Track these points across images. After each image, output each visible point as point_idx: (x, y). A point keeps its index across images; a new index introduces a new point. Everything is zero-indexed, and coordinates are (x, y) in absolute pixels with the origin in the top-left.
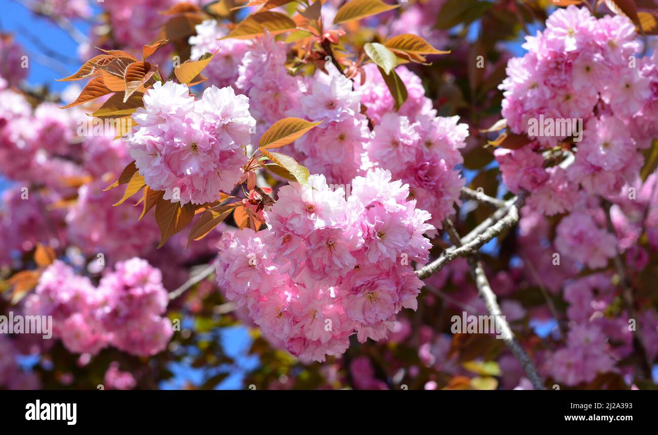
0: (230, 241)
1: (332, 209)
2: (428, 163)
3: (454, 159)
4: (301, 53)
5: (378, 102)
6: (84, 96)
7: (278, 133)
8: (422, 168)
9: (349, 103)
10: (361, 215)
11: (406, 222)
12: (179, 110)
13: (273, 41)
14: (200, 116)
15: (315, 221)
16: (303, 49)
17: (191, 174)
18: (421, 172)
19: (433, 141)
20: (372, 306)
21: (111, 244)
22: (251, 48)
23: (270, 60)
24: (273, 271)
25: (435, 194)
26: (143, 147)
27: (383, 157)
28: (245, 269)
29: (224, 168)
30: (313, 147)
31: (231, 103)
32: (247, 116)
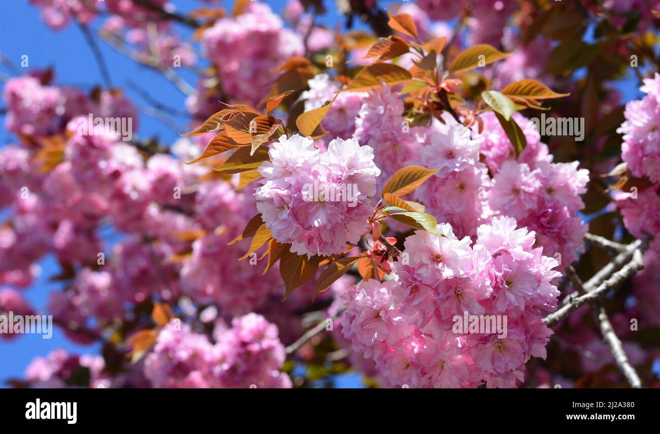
0: (355, 293)
1: (460, 258)
2: (550, 210)
3: (575, 205)
4: (417, 104)
5: (494, 150)
6: (209, 151)
7: (399, 182)
8: (545, 215)
9: (468, 152)
10: (488, 263)
11: (534, 270)
12: (305, 163)
13: (389, 93)
14: (327, 168)
15: (444, 271)
16: (420, 99)
17: (319, 226)
18: (543, 220)
19: (555, 187)
20: (501, 355)
21: (225, 297)
22: (366, 100)
23: (387, 112)
24: (398, 322)
25: (558, 240)
26: (270, 201)
27: (505, 205)
28: (372, 320)
29: (352, 219)
30: (434, 197)
31: (356, 154)
32: (372, 167)
